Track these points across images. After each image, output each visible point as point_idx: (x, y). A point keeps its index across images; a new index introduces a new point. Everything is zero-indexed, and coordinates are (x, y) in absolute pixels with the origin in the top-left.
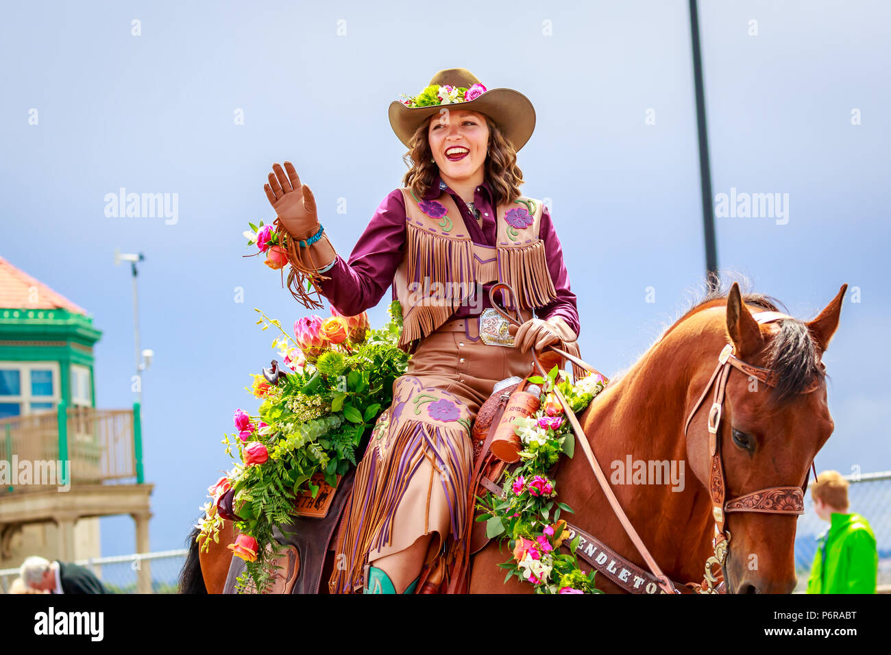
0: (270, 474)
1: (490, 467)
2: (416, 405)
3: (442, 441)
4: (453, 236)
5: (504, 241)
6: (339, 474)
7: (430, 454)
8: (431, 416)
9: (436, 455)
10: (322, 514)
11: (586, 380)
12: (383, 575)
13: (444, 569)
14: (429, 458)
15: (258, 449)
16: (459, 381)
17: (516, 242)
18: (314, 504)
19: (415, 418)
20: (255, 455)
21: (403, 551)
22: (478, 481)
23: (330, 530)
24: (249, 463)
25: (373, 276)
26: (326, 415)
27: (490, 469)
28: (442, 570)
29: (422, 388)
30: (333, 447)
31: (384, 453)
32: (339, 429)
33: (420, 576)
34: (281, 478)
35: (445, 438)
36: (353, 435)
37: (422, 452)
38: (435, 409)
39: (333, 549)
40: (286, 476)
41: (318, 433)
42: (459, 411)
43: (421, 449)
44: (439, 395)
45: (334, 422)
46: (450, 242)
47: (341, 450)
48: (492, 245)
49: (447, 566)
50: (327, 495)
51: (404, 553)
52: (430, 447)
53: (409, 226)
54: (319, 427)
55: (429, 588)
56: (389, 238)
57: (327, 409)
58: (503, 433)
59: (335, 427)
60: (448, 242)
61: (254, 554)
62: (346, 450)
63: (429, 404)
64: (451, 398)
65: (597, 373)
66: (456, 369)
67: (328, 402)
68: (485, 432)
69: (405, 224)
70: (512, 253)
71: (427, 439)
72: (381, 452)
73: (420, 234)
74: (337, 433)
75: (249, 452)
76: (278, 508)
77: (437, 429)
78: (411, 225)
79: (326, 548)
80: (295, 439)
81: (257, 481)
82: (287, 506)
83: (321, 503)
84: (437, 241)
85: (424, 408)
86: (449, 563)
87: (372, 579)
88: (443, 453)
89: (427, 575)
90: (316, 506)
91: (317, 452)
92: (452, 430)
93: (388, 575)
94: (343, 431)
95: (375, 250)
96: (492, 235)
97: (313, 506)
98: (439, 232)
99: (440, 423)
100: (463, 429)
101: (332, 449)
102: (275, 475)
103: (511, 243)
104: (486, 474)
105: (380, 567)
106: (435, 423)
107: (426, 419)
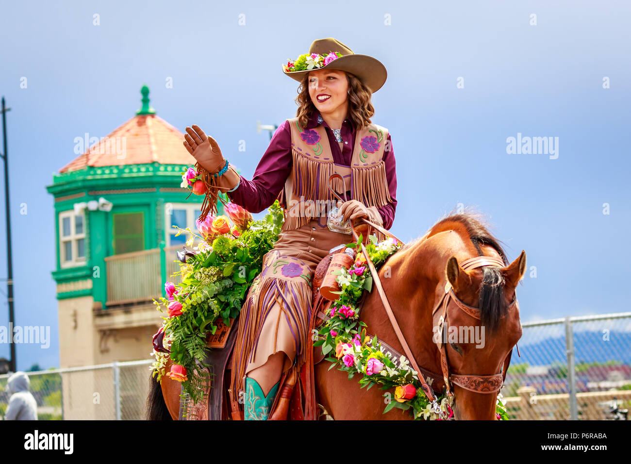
0: (185, 320)
1: (323, 304)
2: (275, 267)
3: (288, 290)
4: (321, 159)
5: (356, 163)
6: (232, 318)
7: (280, 300)
8: (283, 274)
9: (283, 300)
10: (222, 345)
11: (385, 242)
12: (254, 382)
13: (296, 374)
14: (279, 303)
15: (176, 306)
16: (308, 251)
17: (365, 163)
18: (218, 340)
19: (273, 276)
20: (174, 310)
21: (263, 365)
22: (316, 314)
23: (227, 355)
24: (171, 316)
25: (268, 188)
26: (221, 279)
27: (323, 305)
28: (295, 375)
29: (280, 257)
30: (228, 300)
31: (255, 300)
32: (232, 288)
33: (280, 380)
34: (192, 323)
35: (290, 289)
36: (240, 291)
37: (275, 299)
38: (286, 270)
39: (229, 369)
40: (194, 322)
41: (215, 291)
42: (302, 270)
43: (274, 296)
44: (290, 260)
45: (228, 283)
46: (319, 164)
47: (232, 301)
48: (348, 165)
49: (298, 373)
50: (225, 332)
51: (264, 367)
52: (279, 295)
53: (293, 150)
54: (216, 288)
55: (287, 388)
56: (280, 160)
57: (221, 275)
58: (327, 282)
59: (229, 286)
60: (318, 164)
61: (183, 376)
62: (235, 301)
63: (282, 267)
64: (298, 262)
65: (393, 237)
66: (307, 244)
67: (221, 271)
68: (320, 282)
69: (291, 149)
70: (361, 171)
71: (278, 290)
72: (254, 300)
73: (300, 157)
74: (230, 290)
75: (170, 309)
76: (196, 345)
77: (286, 282)
78: (294, 150)
79: (224, 368)
80: (198, 297)
81: (178, 326)
82: (202, 342)
83: (222, 338)
84: (310, 163)
85: (279, 269)
86: (299, 371)
87: (248, 385)
88: (288, 299)
89: (284, 379)
90: (219, 341)
91: (214, 304)
92: (295, 282)
93: (257, 382)
94: (234, 289)
95: (269, 169)
96: (348, 158)
97: (217, 341)
98: (312, 156)
99: (289, 278)
100: (303, 281)
101: (226, 301)
102: (188, 321)
103: (361, 164)
104: (321, 310)
105: (252, 377)
106: (284, 279)
107: (279, 276)
